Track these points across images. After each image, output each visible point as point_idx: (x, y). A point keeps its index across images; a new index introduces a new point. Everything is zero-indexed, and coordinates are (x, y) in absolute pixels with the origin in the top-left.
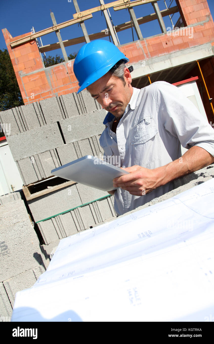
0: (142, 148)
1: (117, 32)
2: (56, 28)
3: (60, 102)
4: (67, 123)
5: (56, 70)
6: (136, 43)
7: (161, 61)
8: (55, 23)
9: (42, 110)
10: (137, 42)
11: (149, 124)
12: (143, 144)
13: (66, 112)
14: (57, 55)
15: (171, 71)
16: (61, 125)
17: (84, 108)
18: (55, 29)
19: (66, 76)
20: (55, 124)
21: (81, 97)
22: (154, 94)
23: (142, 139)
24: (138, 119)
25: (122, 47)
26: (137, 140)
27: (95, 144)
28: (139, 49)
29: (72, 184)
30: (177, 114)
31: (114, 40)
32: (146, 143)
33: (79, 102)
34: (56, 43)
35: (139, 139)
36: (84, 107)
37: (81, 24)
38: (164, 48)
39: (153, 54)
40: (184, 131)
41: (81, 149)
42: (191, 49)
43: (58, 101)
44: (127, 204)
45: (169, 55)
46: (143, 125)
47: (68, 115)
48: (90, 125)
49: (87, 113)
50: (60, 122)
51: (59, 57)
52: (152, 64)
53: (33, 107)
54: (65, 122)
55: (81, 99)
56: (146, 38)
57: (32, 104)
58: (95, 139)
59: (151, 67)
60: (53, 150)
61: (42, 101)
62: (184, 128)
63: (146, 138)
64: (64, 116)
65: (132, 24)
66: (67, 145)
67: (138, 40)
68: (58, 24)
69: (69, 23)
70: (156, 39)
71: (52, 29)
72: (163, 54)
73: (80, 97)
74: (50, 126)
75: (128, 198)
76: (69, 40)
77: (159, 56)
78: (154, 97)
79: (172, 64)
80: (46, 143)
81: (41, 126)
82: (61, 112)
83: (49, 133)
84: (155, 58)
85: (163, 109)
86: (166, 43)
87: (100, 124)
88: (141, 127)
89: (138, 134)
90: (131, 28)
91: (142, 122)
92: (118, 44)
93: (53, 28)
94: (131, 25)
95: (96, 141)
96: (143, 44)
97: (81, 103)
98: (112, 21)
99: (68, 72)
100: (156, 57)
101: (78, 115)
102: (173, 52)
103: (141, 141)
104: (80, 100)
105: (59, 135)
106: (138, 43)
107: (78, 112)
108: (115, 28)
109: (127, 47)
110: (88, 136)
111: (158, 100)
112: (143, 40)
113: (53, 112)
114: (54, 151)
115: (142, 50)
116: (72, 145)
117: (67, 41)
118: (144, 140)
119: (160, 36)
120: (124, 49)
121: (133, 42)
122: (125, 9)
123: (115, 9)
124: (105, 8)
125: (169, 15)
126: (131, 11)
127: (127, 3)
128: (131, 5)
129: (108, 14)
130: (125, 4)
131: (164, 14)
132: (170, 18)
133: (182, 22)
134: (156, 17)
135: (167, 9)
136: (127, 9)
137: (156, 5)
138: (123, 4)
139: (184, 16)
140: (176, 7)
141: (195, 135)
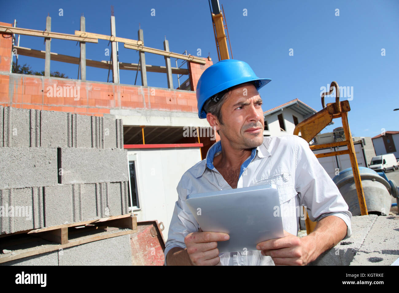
1: (120, 68)
2: (48, 35)
3: (71, 122)
4: (72, 154)
5: (27, 81)
6: (139, 88)
7: (161, 116)
8: (49, 28)
9: (41, 123)
10: (140, 87)
11: (287, 181)
13: (76, 138)
14: (25, 65)
15: (166, 130)
16: (63, 155)
17: (101, 141)
18: (46, 35)
19: (39, 94)
20: (54, 149)
21: (101, 126)
22: (295, 147)
24: (267, 173)
25: (121, 87)
27: (103, 194)
28: (140, 95)
29: (53, 250)
32: (282, 205)
33: (96, 130)
34: (40, 50)
36: (101, 139)
37: (82, 44)
38: (166, 104)
39: (154, 106)
40: (322, 198)
41: (82, 197)
42: (193, 114)
43: (68, 120)
45: (170, 112)
46: (280, 181)
47: (76, 143)
48: (103, 166)
49: (103, 148)
50: (62, 149)
51: (28, 68)
52: (150, 115)
53: (29, 115)
54: (70, 151)
55: (101, 128)
56: (150, 87)
57: (29, 111)
58: (105, 187)
59: (148, 119)
60: (39, 188)
61: (46, 112)
62: (322, 194)
64: (71, 143)
65: (139, 68)
66: (63, 186)
67: (141, 85)
68: (52, 31)
69: (67, 36)
70: (161, 92)
71: (42, 33)
72: (164, 110)
73: (99, 125)
74: (46, 151)
76: (58, 54)
77: (159, 110)
78: (295, 151)
79: (171, 122)
80: (30, 174)
81: (30, 146)
82: (68, 135)
83: (41, 161)
84: (154, 111)
86: (169, 99)
87: (116, 167)
88: (277, 183)
90: (136, 71)
91: (279, 178)
92: (118, 81)
93: (44, 34)
95: (105, 190)
96: (145, 92)
97: (98, 132)
98: (118, 56)
99: (43, 90)
100: (156, 110)
101: (90, 148)
102: (176, 111)
104: (98, 128)
105: (55, 167)
106: (141, 89)
107: (91, 143)
108: (120, 64)
109: (127, 88)
110: (96, 180)
111: (299, 155)
112: (147, 88)
113: (58, 133)
114: (39, 190)
115: (143, 99)
116: (71, 187)
117: (56, 54)
119: (165, 90)
120: (123, 90)
121: (134, 86)
122: (136, 51)
123: (126, 46)
124: (115, 41)
125: (178, 75)
126: (143, 55)
127: (140, 46)
128: (144, 50)
129: (116, 47)
130: (138, 46)
131: (174, 72)
132: (178, 77)
133: (189, 85)
134: (166, 71)
135: (177, 68)
136: (138, 52)
137: (168, 60)
138: (136, 45)
139: (193, 81)
140: (187, 69)
141: (332, 204)
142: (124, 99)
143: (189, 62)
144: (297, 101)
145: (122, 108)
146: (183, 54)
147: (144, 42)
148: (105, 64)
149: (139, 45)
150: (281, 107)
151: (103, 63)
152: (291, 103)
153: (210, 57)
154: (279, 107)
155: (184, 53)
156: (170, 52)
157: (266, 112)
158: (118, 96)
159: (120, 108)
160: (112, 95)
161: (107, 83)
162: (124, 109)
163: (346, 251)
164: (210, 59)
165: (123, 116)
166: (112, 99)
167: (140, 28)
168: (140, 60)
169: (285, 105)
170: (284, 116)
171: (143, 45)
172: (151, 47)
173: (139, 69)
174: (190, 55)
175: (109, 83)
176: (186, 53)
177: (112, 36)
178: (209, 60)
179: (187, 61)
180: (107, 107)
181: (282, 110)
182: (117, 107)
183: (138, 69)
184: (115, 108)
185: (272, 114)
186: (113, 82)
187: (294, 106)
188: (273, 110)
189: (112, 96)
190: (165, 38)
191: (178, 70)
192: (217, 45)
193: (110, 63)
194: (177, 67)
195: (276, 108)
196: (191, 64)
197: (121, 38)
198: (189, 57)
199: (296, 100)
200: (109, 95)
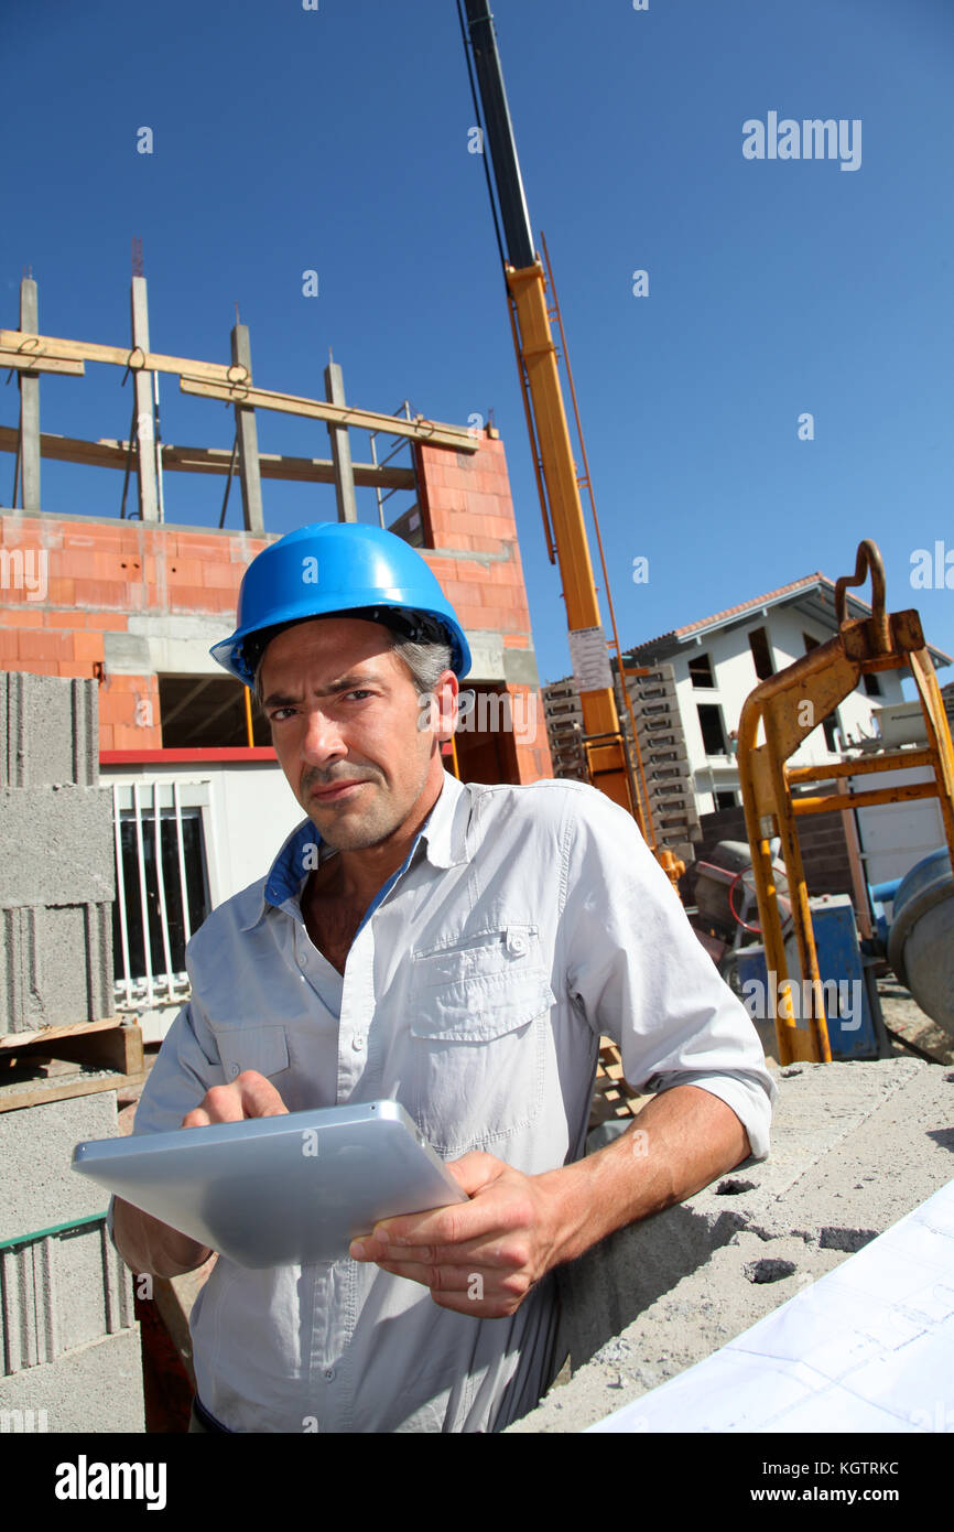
0: (470, 1063)
1: (164, 467)
6: (232, 540)
10: (237, 536)
11: (519, 957)
12: (478, 1044)
22: (563, 830)
23: (477, 1022)
25: (170, 534)
26: (451, 1022)
30: (640, 937)
31: (144, 495)
32: (494, 1045)
35: (461, 1020)
37: (25, 381)
40: (657, 1017)
44: (327, 1345)
46: (491, 956)
48: (19, 848)
62: (657, 1004)
63: (496, 1020)
65: (235, 466)
67: (238, 529)
75: (336, 1313)
78: (559, 844)
85: (588, 906)
88: (481, 965)
89: (463, 993)
90: (226, 477)
91: (491, 944)
92: (155, 516)
94: (228, 465)
98: (158, 421)
103: (469, 1032)
106: (240, 544)
108: (164, 452)
109: (189, 541)
111: (574, 859)
112: (263, 538)
118: (486, 1029)
120: (174, 545)
121: (217, 530)
122: (225, 403)
123: (187, 386)
124: (147, 367)
125: (379, 489)
126: (247, 417)
127: (238, 386)
128: (252, 399)
129: (150, 390)
130: (231, 385)
131: (361, 478)
132: (380, 499)
133: (418, 528)
134: (331, 475)
135: (374, 467)
136: (232, 406)
137: (341, 435)
138: (224, 381)
139: (431, 512)
140: (407, 470)
141: (695, 1039)
142: (179, 580)
143: (418, 444)
144: (818, 582)
145: (171, 613)
146: (395, 415)
147: (253, 372)
148: (114, 450)
149: (234, 383)
150: (762, 602)
151: (106, 447)
152: (798, 589)
153: (495, 427)
154: (751, 603)
155: (400, 411)
156: (349, 409)
157: (705, 621)
158: (158, 570)
159: (165, 611)
160: (137, 566)
161: (120, 520)
162: (181, 615)
163: (716, 1219)
164: (495, 433)
165: (175, 639)
166: (134, 578)
167: (238, 321)
168: (239, 440)
169: (776, 596)
170: (772, 636)
171: (249, 381)
172: (277, 391)
173: (236, 469)
174: (420, 417)
175: (125, 521)
176: (408, 413)
177: (134, 349)
178: (489, 436)
179: (411, 439)
180: (118, 608)
181: (765, 613)
182: (153, 609)
183: (230, 469)
184: (144, 612)
185: (728, 629)
186: (141, 516)
187: (810, 599)
188: (733, 613)
189: (134, 568)
190: (331, 356)
191: (377, 471)
192: (523, 379)
193: (131, 447)
194: (375, 461)
195: (741, 607)
196: (425, 450)
197: (169, 359)
198: (416, 427)
199: (816, 577)
200: (124, 566)
